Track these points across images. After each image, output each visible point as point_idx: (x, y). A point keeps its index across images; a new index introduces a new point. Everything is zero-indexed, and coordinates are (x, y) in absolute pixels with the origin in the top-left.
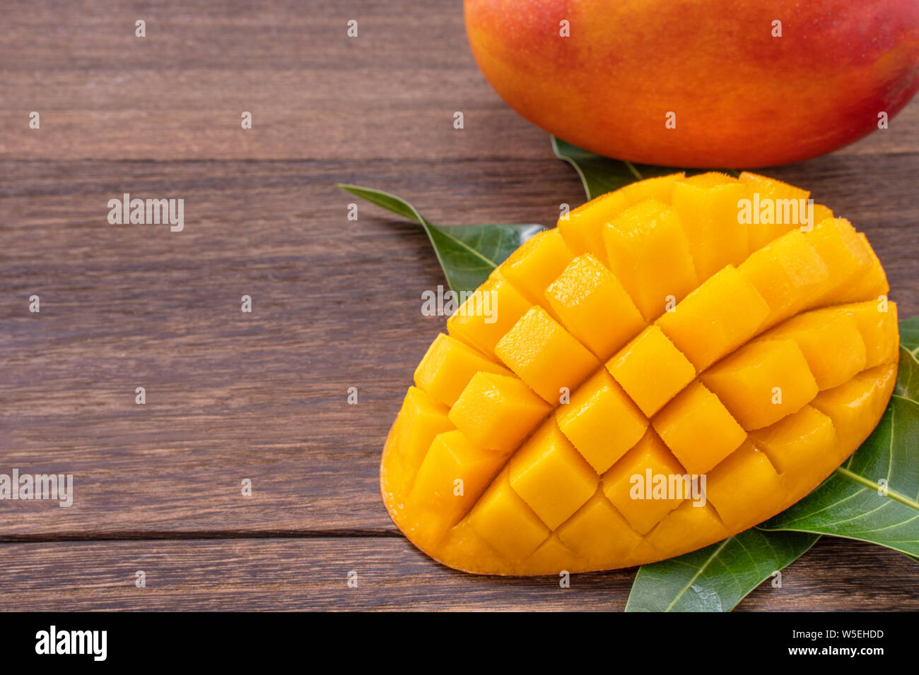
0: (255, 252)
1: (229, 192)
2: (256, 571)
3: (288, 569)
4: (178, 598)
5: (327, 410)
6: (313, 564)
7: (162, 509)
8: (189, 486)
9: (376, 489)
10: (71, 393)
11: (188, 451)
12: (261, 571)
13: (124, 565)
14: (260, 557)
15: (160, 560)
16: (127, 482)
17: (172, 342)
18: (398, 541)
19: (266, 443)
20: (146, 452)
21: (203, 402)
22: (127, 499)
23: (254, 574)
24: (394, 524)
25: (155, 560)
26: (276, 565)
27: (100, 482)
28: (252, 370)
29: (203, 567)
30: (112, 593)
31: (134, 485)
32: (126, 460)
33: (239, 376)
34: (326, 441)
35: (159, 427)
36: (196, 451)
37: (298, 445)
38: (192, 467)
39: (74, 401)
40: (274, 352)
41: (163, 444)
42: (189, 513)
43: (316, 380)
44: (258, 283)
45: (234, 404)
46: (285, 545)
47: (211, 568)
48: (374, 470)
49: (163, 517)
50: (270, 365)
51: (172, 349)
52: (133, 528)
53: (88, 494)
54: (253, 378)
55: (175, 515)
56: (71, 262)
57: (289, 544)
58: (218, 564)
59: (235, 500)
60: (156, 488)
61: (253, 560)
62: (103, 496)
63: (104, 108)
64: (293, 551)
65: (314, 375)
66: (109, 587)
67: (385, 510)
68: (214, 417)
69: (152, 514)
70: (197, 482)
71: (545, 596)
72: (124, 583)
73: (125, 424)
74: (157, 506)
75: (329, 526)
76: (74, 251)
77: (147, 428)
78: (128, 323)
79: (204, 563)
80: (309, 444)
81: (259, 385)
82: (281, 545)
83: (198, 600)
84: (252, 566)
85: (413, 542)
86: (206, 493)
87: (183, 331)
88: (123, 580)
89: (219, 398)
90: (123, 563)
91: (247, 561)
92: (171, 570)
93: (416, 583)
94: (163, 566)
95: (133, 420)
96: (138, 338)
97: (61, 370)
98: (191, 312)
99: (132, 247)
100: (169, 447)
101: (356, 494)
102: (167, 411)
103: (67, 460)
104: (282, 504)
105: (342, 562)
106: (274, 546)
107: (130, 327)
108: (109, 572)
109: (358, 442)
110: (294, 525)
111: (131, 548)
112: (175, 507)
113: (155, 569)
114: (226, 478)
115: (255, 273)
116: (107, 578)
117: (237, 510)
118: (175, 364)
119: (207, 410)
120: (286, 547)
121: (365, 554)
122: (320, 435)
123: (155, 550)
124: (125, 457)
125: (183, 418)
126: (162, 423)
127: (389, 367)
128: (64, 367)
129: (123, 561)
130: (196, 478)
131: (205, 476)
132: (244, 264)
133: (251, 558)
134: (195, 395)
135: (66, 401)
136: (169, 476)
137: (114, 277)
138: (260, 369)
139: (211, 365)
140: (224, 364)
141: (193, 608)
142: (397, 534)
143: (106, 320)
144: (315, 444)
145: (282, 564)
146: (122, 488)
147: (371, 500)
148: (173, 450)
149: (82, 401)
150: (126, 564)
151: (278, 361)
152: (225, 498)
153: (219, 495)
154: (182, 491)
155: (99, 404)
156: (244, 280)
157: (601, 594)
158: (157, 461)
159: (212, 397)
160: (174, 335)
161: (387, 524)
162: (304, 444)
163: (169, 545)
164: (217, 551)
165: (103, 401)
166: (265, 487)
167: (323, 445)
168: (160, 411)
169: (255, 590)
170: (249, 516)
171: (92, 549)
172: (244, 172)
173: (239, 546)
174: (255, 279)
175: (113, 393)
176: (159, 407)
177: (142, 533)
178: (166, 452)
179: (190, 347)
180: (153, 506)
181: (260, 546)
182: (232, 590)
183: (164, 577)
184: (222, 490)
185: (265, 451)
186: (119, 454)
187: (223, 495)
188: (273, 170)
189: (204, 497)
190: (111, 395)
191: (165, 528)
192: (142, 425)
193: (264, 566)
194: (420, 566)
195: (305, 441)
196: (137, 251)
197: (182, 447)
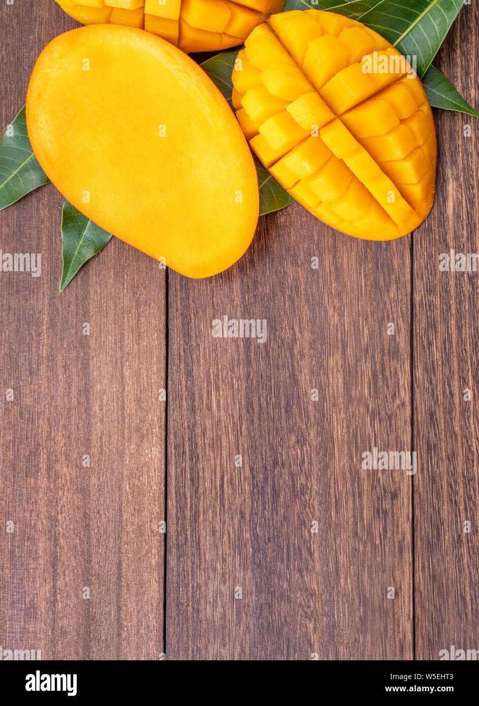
2: (430, 290)
3: (429, 278)
6: (426, 267)
9: (388, 243)
10: (330, 376)
12: (430, 288)
14: (422, 289)
16: (383, 345)
17: (298, 335)
18: (414, 234)
19: (361, 290)
22: (393, 345)
23: (431, 291)
24: (408, 234)
25: (423, 331)
26: (427, 283)
27: (383, 356)
29: (427, 312)
31: (385, 343)
32: (370, 349)
33: (320, 304)
37: (363, 276)
39: (335, 374)
40: (306, 290)
41: (361, 334)
42: (401, 319)
45: (338, 305)
46: (416, 279)
47: (428, 309)
49: (403, 330)
50: (314, 291)
53: (390, 361)
54: (322, 298)
55: (402, 325)
56: (244, 386)
57: (416, 278)
58: (426, 305)
59: (394, 301)
61: (424, 291)
62: (391, 355)
64: (420, 276)
70: (384, 317)
72: (434, 342)
76: (236, 386)
77: (351, 342)
79: (425, 311)
82: (417, 281)
85: (416, 227)
86: (390, 313)
88: (433, 342)
89: (334, 311)
91: (424, 294)
93: (436, 227)
95: (347, 347)
97: (316, 381)
99: (233, 359)
100: (363, 330)
101: (391, 251)
102: (342, 334)
103: (370, 372)
104: (396, 281)
106: (418, 283)
110: (408, 276)
111: (417, 341)
117: (399, 299)
118: (312, 332)
119: (341, 315)
121: (421, 247)
122: (357, 267)
125: (346, 326)
127: (316, 238)
128: (314, 381)
130: (381, 318)
135: (335, 377)
136: (380, 329)
139: (313, 317)
140: (312, 310)
142: (412, 233)
143: (283, 366)
144: (362, 270)
146: (386, 348)
147: (394, 245)
148: (365, 329)
149: (335, 370)
151: (311, 288)
152: (393, 305)
153: (391, 308)
155: (337, 363)
158: (371, 335)
159: (333, 315)
161: (408, 237)
162: (362, 274)
164: (419, 306)
167: (363, 266)
168: (342, 336)
170: (403, 294)
171: (417, 356)
173: (417, 298)
178: (366, 331)
183: (431, 327)
184: (389, 307)
185: (366, 290)
187: (391, 305)
190: (332, 359)
193: (427, 287)
195: (360, 273)
196: (236, 357)
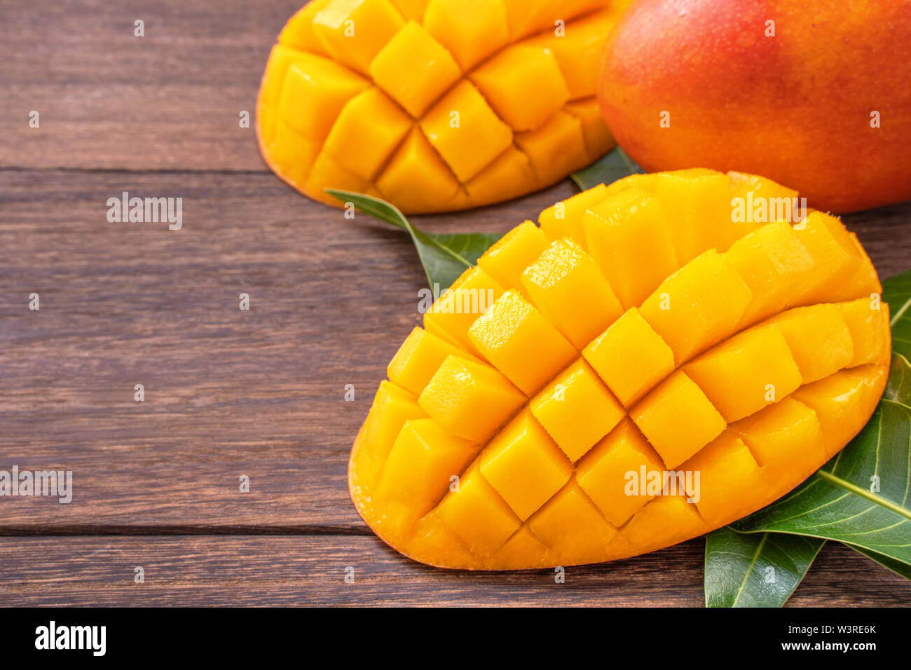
0: (227, 259)
1: (203, 201)
4: (132, 593)
5: (294, 410)
7: (118, 503)
8: (148, 481)
11: (149, 447)
13: (76, 560)
15: (113, 555)
20: (105, 448)
21: (167, 401)
28: (219, 370)
30: (62, 588)
34: (292, 439)
35: (120, 424)
36: (157, 447)
38: (152, 463)
43: (284, 381)
44: (229, 288)
48: (343, 468)
51: (138, 349)
52: (87, 522)
60: (114, 483)
63: (79, 120)
65: (284, 375)
66: (58, 582)
67: (352, 506)
68: (178, 415)
69: (108, 508)
71: (517, 595)
73: (85, 421)
74: (114, 500)
75: (292, 522)
78: (94, 324)
80: (276, 442)
81: (226, 384)
83: (152, 596)
84: (210, 562)
87: (150, 333)
90: (75, 558)
92: (125, 565)
94: (117, 562)
96: (102, 339)
98: (159, 314)
105: (305, 560)
107: (96, 328)
108: (60, 567)
109: (326, 441)
112: (133, 502)
113: (108, 565)
114: (187, 474)
115: (227, 278)
116: (57, 573)
120: (247, 544)
123: (109, 546)
124: (84, 453)
126: (123, 421)
129: (74, 556)
131: (166, 471)
132: (215, 269)
133: (210, 554)
134: (159, 393)
137: (82, 281)
138: (228, 370)
141: (147, 603)
145: (242, 561)
150: (78, 560)
154: (140, 486)
156: (215, 285)
157: (575, 595)
160: (140, 336)
163: (124, 541)
165: (63, 398)
166: (226, 483)
169: (212, 586)
172: (219, 183)
174: (226, 283)
175: (73, 391)
176: (121, 405)
177: (96, 528)
179: (155, 349)
180: (109, 501)
181: (220, 543)
182: (189, 586)
186: (75, 450)
188: (249, 181)
189: (164, 492)
191: (120, 522)
192: (103, 421)
194: (386, 564)
197: (143, 443)
